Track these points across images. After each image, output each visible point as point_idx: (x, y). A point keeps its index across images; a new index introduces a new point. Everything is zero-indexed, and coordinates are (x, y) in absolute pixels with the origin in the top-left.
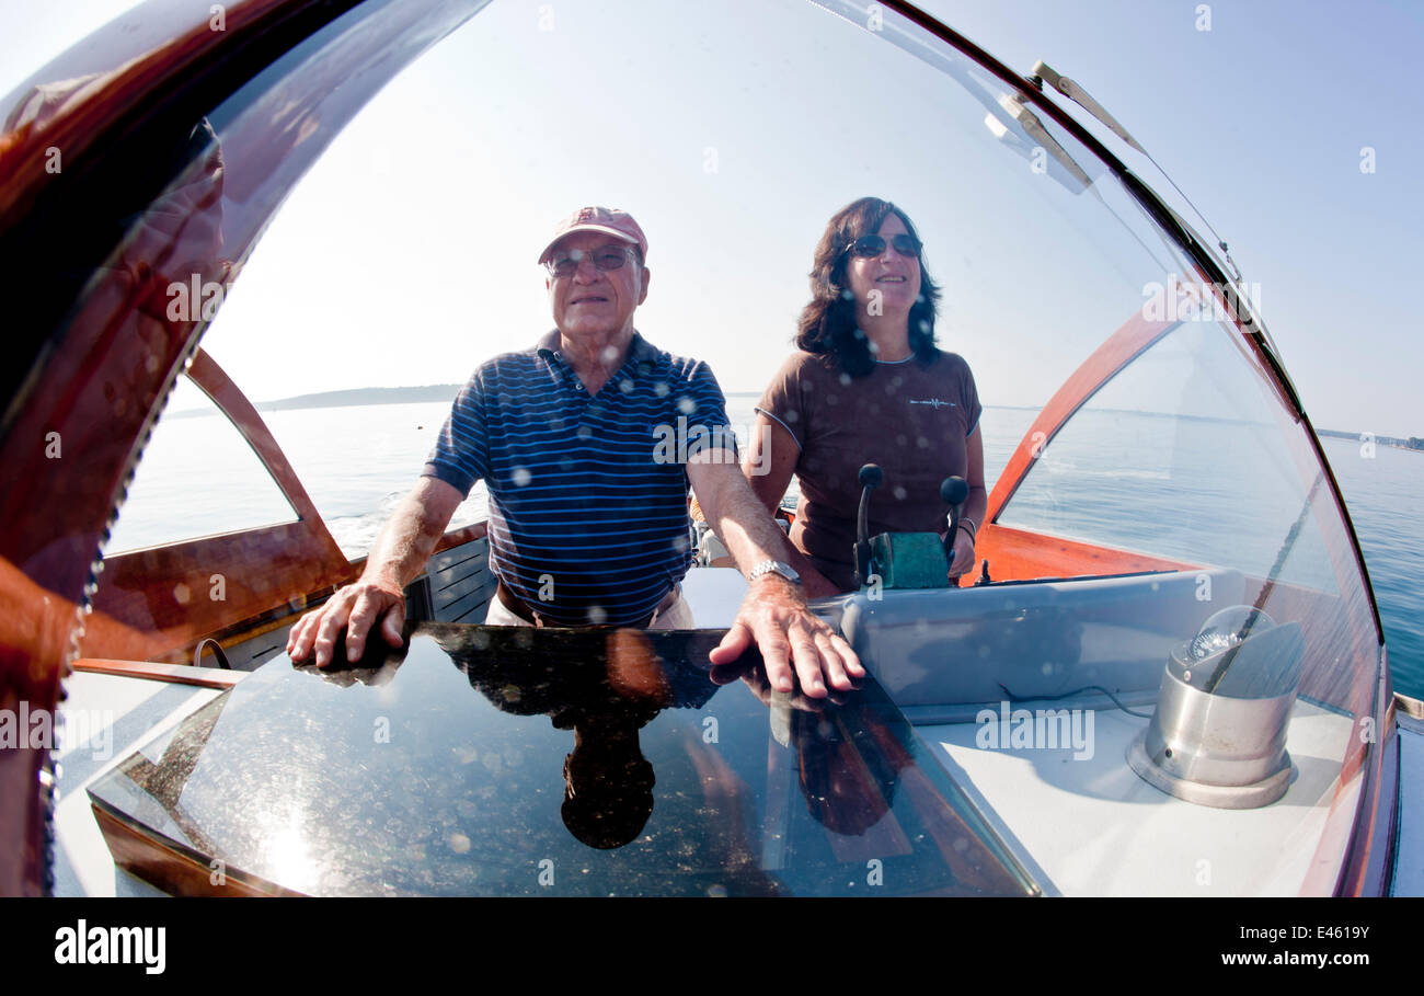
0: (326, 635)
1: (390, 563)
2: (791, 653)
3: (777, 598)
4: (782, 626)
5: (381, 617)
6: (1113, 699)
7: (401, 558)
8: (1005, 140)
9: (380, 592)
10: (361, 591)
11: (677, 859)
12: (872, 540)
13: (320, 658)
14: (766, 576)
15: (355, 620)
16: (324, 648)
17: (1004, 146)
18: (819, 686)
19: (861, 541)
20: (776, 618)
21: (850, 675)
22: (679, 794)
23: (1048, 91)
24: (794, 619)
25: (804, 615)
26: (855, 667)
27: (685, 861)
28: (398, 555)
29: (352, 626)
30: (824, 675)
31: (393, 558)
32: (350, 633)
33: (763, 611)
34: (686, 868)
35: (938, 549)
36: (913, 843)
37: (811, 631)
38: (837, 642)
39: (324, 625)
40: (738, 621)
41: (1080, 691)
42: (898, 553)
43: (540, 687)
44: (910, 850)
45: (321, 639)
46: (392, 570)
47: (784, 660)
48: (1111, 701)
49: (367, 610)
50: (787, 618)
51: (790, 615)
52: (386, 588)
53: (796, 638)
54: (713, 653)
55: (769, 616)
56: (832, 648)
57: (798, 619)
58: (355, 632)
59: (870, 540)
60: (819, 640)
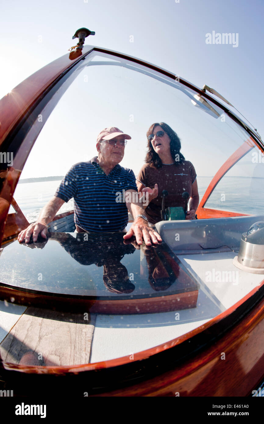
0: (28, 235)
1: (44, 218)
2: (143, 235)
3: (140, 223)
4: (141, 229)
5: (42, 230)
6: (231, 249)
7: (47, 217)
8: (196, 106)
9: (41, 225)
10: (36, 224)
11: (113, 278)
12: (166, 210)
13: (26, 241)
14: (139, 218)
15: (35, 231)
16: (27, 238)
17: (196, 107)
18: (149, 243)
19: (163, 210)
20: (139, 227)
21: (158, 240)
22: (114, 265)
23: (207, 92)
24: (144, 228)
25: (146, 227)
26: (160, 239)
27: (114, 278)
28: (46, 216)
29: (34, 233)
30: (151, 240)
31: (45, 217)
32: (34, 234)
33: (136, 226)
34: (115, 280)
35: (182, 210)
36: (170, 275)
37: (148, 231)
38: (155, 233)
39: (27, 233)
40: (130, 229)
41: (221, 247)
42: (172, 212)
43: (81, 245)
44: (169, 276)
45: (26, 236)
46: (44, 220)
47: (141, 237)
48: (230, 250)
49: (38, 229)
50: (142, 227)
51: (143, 227)
52: (43, 224)
53: (144, 232)
54: (124, 236)
55: (137, 227)
56: (154, 234)
57: (145, 228)
58: (35, 234)
59: (165, 210)
60: (150, 233)
